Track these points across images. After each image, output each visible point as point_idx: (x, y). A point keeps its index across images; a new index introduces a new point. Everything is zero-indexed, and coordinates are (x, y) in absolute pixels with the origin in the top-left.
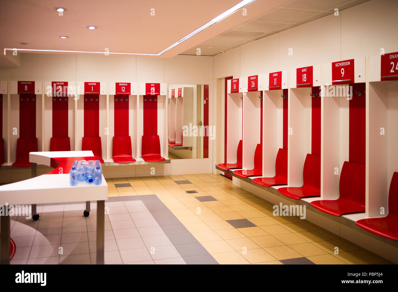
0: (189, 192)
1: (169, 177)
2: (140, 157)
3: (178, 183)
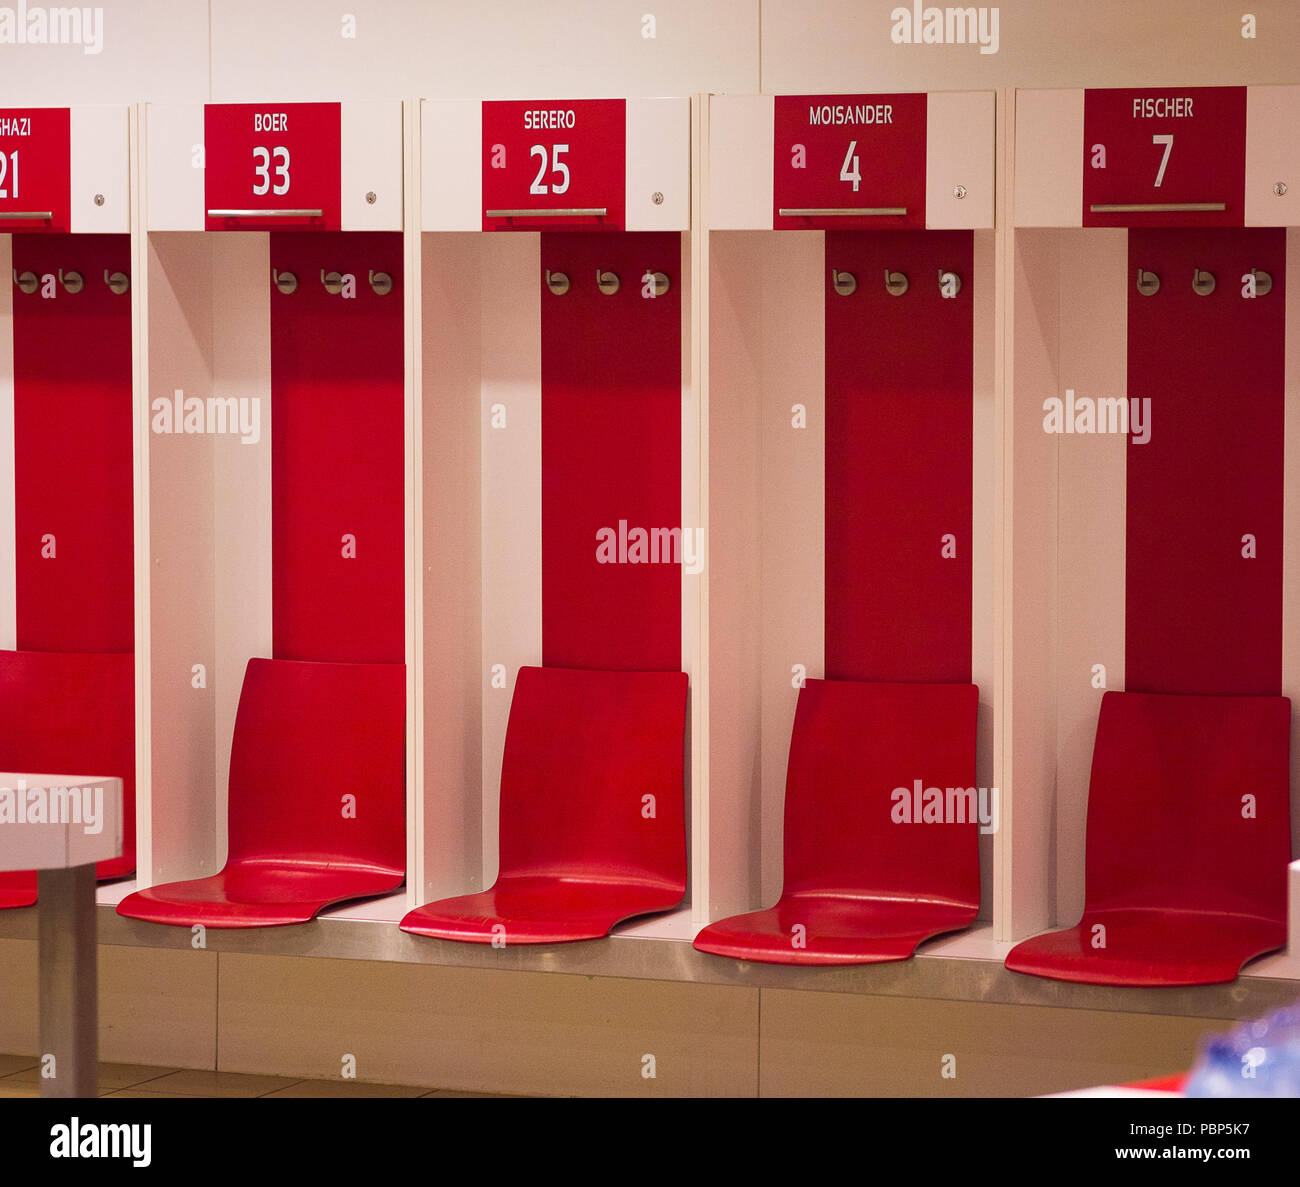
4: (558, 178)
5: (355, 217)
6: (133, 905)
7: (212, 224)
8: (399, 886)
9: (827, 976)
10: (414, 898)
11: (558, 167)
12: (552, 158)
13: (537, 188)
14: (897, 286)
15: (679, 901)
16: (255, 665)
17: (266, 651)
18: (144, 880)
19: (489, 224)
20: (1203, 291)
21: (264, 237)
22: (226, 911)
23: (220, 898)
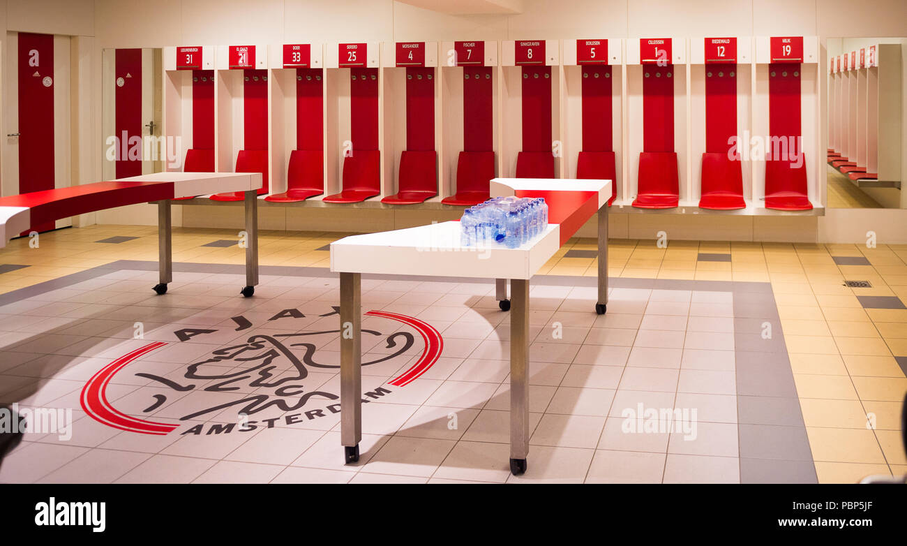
0: (852, 284)
1: (827, 247)
2: (761, 199)
3: (838, 261)
4: (354, 58)
5: (313, 66)
6: (268, 199)
7: (284, 67)
8: (322, 193)
9: (407, 207)
10: (325, 195)
11: (354, 56)
12: (353, 54)
13: (349, 60)
14: (420, 77)
15: (378, 194)
16: (293, 152)
17: (295, 149)
18: (270, 194)
19: (340, 67)
20: (477, 78)
21: (295, 70)
22: (287, 199)
23: (286, 197)
